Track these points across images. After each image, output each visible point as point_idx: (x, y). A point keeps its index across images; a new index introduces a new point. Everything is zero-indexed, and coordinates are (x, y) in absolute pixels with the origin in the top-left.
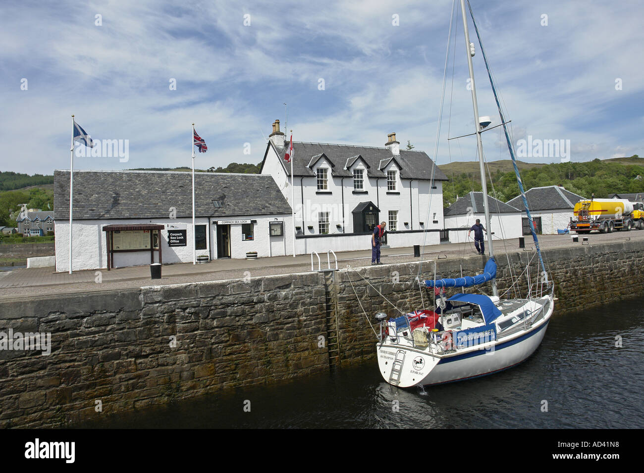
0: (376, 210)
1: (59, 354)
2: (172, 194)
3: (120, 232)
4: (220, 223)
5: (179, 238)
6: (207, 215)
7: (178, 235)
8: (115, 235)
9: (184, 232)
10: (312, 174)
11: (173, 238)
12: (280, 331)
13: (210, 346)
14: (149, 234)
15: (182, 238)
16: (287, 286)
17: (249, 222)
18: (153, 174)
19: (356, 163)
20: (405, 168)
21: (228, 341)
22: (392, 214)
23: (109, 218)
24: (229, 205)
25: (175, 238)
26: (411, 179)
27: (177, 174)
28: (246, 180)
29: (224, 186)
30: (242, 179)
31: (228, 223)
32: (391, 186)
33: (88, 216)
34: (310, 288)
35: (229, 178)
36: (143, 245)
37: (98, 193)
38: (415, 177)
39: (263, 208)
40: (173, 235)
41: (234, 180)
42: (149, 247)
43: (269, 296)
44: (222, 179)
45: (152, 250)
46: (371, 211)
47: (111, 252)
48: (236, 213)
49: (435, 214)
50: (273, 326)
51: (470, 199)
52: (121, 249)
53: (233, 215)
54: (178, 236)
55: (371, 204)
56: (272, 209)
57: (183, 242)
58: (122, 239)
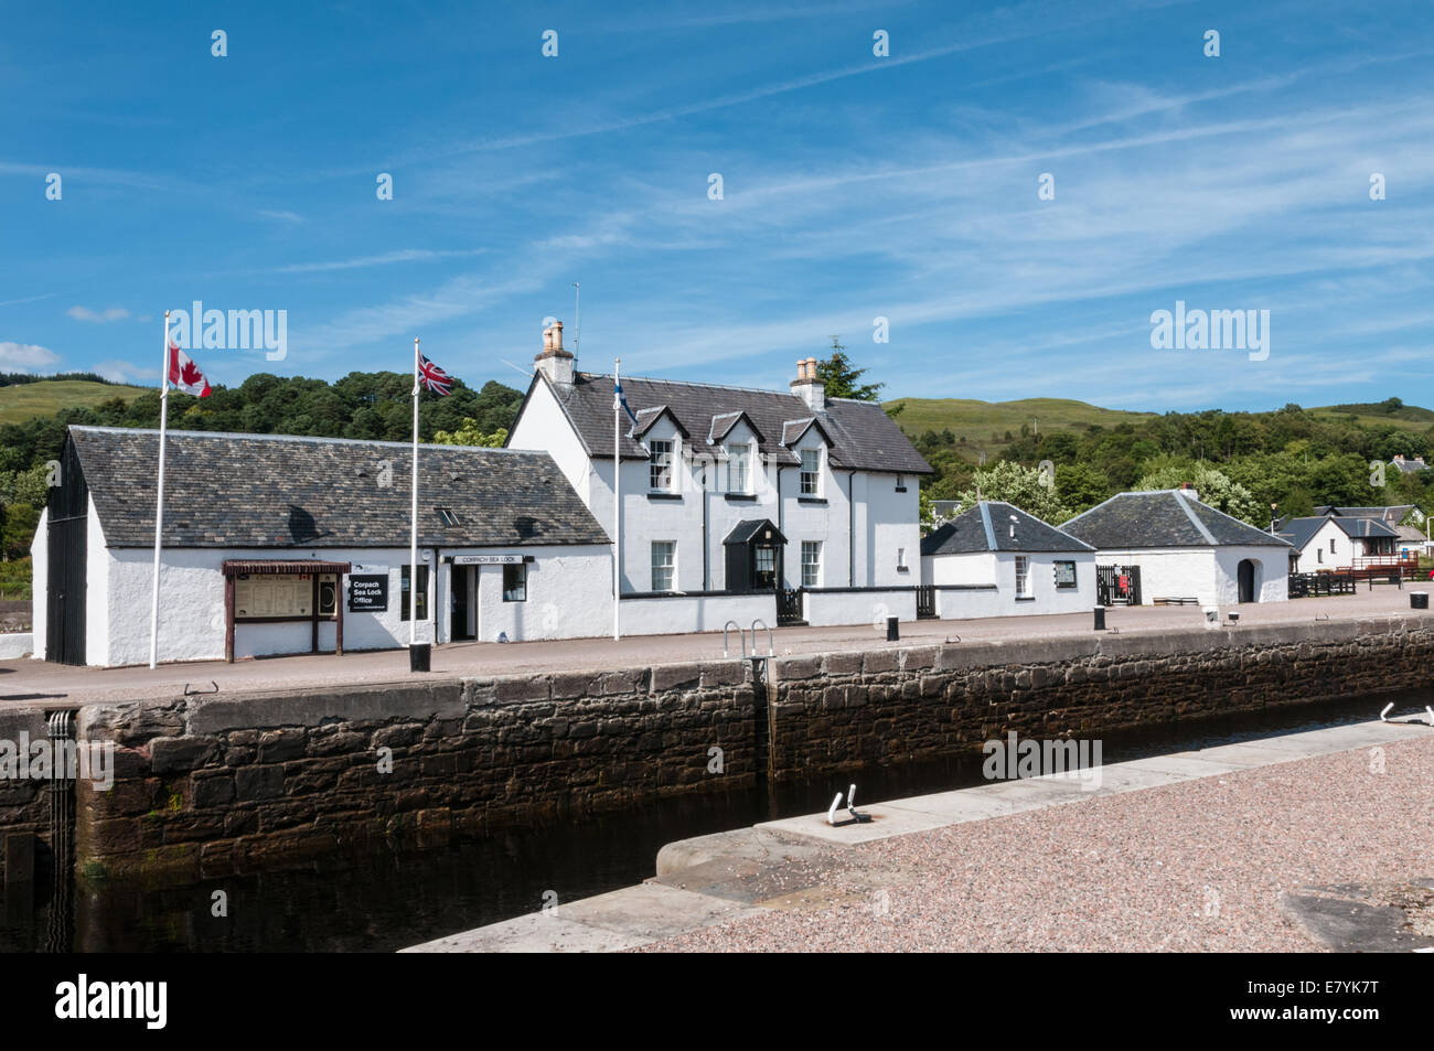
0: (779, 540)
1: (335, 794)
2: (347, 492)
3: (248, 578)
4: (459, 560)
5: (373, 593)
6: (432, 544)
7: (371, 585)
8: (238, 583)
9: (383, 580)
10: (638, 452)
11: (360, 593)
12: (678, 767)
13: (567, 790)
14: (309, 584)
15: (379, 592)
16: (693, 684)
17: (518, 560)
18: (294, 443)
19: (734, 430)
20: (840, 445)
21: (596, 780)
22: (810, 548)
23: (226, 544)
24: (471, 520)
25: (364, 593)
26: (853, 470)
27: (348, 445)
28: (497, 462)
29: (454, 475)
30: (487, 460)
31: (476, 563)
32: (808, 482)
33: (179, 539)
34: (729, 688)
35: (459, 456)
36: (298, 606)
37: (187, 486)
38: (862, 465)
39: (547, 530)
40: (361, 585)
41: (471, 463)
42: (309, 612)
43: (664, 700)
44: (446, 459)
45: (315, 620)
46: (769, 541)
47: (235, 620)
48: (492, 539)
49: (901, 551)
50: (668, 756)
51: (981, 518)
52: (249, 614)
53: (485, 543)
54: (371, 589)
55: (768, 525)
56: (564, 533)
57: (381, 602)
58: (251, 591)
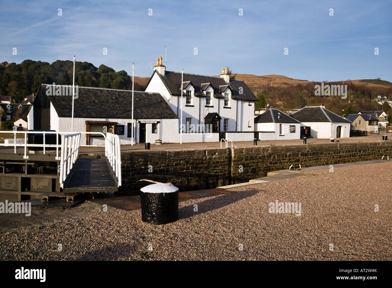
0: (219, 118)
4: (141, 122)
6: (135, 117)
7: (120, 128)
9: (123, 127)
10: (184, 94)
11: (118, 130)
15: (122, 130)
16: (215, 153)
17: (156, 122)
19: (208, 88)
20: (234, 92)
22: (226, 121)
24: (143, 111)
26: (239, 99)
30: (145, 95)
31: (145, 123)
32: (226, 102)
34: (223, 155)
39: (162, 114)
41: (141, 96)
49: (249, 122)
51: (270, 113)
55: (217, 114)
56: (166, 115)
57: (123, 133)
